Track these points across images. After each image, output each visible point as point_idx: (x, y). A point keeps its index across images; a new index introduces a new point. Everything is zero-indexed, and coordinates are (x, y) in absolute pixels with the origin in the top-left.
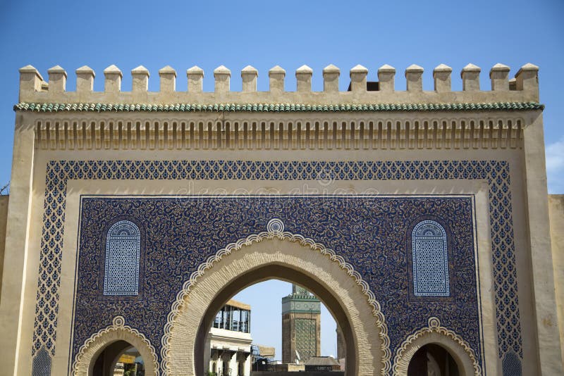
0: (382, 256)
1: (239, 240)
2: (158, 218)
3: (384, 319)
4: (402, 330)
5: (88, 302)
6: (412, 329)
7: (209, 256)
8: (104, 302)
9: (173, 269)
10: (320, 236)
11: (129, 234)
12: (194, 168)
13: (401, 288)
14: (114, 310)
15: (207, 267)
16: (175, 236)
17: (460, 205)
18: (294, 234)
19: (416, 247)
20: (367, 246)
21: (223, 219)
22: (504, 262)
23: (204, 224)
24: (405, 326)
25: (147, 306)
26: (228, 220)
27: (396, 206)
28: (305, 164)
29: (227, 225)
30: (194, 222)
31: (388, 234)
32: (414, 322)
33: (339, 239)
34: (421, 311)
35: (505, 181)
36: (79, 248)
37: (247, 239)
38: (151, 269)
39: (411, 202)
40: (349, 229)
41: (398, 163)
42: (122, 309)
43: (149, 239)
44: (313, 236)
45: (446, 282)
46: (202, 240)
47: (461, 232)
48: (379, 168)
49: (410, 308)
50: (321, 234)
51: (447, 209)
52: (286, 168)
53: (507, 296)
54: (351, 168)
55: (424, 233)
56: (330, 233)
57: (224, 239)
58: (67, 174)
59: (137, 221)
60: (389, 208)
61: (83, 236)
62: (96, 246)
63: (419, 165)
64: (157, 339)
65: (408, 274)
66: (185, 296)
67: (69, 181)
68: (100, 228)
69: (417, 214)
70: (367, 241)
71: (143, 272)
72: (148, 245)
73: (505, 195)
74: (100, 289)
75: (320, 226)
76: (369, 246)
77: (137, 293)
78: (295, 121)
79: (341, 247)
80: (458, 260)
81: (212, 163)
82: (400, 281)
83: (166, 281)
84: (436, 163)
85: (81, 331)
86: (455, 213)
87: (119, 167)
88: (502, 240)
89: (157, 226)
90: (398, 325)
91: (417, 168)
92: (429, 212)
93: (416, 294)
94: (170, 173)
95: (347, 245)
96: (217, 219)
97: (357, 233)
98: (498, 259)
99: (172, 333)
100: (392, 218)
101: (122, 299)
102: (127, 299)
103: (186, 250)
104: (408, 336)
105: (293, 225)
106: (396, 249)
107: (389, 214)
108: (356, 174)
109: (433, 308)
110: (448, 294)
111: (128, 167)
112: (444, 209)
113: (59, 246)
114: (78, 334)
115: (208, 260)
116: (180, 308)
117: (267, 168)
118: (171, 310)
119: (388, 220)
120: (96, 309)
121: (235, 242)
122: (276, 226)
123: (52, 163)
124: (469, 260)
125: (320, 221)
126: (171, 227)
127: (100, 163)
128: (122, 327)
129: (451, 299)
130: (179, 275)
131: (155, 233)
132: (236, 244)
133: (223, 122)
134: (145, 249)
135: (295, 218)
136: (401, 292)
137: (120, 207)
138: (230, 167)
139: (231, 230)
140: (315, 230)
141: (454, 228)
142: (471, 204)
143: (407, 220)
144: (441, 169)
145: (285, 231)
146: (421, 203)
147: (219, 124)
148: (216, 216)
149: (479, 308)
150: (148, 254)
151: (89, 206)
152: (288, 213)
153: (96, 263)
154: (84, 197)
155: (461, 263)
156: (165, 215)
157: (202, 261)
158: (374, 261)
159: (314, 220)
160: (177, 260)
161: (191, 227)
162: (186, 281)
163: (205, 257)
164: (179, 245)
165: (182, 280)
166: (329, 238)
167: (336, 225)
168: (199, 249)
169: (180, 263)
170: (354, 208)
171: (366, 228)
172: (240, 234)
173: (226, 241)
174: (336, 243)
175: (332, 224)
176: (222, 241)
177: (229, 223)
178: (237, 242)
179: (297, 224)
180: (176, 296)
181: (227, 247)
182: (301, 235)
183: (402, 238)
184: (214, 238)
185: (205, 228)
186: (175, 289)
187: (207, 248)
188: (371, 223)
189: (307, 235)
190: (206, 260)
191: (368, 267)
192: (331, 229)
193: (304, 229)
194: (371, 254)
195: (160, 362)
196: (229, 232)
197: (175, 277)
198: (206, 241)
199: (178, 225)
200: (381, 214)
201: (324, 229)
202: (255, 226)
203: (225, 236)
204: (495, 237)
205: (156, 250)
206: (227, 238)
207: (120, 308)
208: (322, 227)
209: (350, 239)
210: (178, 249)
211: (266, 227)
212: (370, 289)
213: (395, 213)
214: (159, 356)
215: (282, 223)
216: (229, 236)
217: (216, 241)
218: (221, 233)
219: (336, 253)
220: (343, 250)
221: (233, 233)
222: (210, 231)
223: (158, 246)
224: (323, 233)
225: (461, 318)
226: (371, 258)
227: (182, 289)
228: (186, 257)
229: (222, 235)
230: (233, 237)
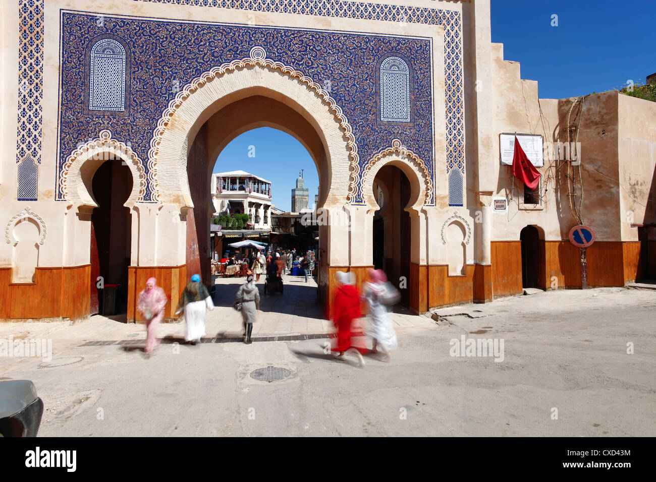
0: (354, 85)
1: (223, 65)
2: (143, 39)
3: (354, 139)
4: (370, 149)
5: (73, 115)
6: (379, 148)
7: (194, 78)
8: (90, 116)
9: (158, 88)
10: (299, 65)
11: (113, 52)
13: (370, 113)
14: (101, 124)
15: (193, 88)
16: (160, 57)
17: (421, 46)
18: (275, 61)
19: (384, 79)
20: (341, 76)
21: (208, 44)
22: (454, 95)
23: (189, 48)
24: (373, 146)
25: (134, 122)
26: (212, 45)
27: (367, 43)
29: (212, 50)
30: (180, 46)
31: (360, 67)
32: (380, 143)
33: (316, 68)
34: (386, 133)
35: (457, 27)
36: (61, 62)
37: (231, 64)
38: (136, 87)
39: (380, 40)
40: (326, 60)
41: (370, 5)
42: (108, 123)
43: (135, 59)
44: (293, 64)
45: (407, 110)
46: (187, 63)
47: (421, 69)
48: (354, 8)
49: (377, 131)
50: (300, 63)
51: (410, 48)
52: (269, 1)
53: (455, 123)
54: (328, 6)
55: (391, 68)
56: (308, 63)
57: (209, 63)
59: (122, 41)
60: (361, 44)
61: (66, 52)
62: (80, 61)
63: (388, 9)
64: (143, 152)
65: (376, 102)
66: (171, 115)
68: (83, 44)
69: (385, 51)
70: (342, 71)
71: (128, 90)
72: (133, 65)
73: (457, 40)
74: (85, 103)
75: (299, 55)
76: (343, 75)
77: (123, 109)
80: (418, 92)
82: (370, 107)
83: (152, 99)
84: (402, 7)
85: (68, 143)
86: (416, 52)
88: (453, 77)
89: (142, 47)
90: (366, 145)
91: (386, 10)
92: (396, 50)
93: (382, 119)
96: (202, 43)
97: (332, 64)
98: (449, 93)
99: (158, 147)
100: (364, 52)
101: (108, 114)
102: (113, 114)
103: (171, 71)
104: (374, 154)
105: (274, 53)
106: (367, 80)
107: (361, 49)
108: (333, 12)
109: (396, 132)
110: (409, 120)
112: (408, 49)
113: (40, 58)
114: (64, 145)
115: (192, 82)
116: (166, 124)
118: (157, 126)
119: (360, 54)
120: (82, 122)
121: (219, 66)
122: (258, 54)
124: (427, 93)
125: (300, 52)
126: (156, 48)
128: (109, 140)
129: (411, 125)
130: (165, 94)
131: (141, 53)
132: (220, 68)
134: (131, 68)
135: (276, 47)
136: (370, 117)
139: (216, 54)
140: (295, 59)
141: (415, 64)
142: (430, 45)
143: (376, 55)
144: (406, 13)
145: (266, 58)
146: (389, 41)
148: (201, 41)
149: (433, 133)
150: (134, 72)
151: (69, 21)
152: (270, 42)
153: (80, 78)
154: (65, 12)
155: (420, 95)
156: (150, 36)
157: (187, 82)
158: (347, 89)
159: (293, 50)
160: (163, 80)
161: (177, 49)
162: (171, 100)
163: (190, 78)
164: (164, 66)
165: (167, 99)
166: (308, 66)
167: (314, 55)
168: (184, 70)
169: (165, 83)
170: (331, 41)
171: (341, 60)
172: (224, 59)
173: (210, 64)
174: (313, 72)
175: (311, 55)
176: (206, 64)
177: (214, 48)
178: (221, 66)
179: (278, 53)
180: (162, 113)
181: (211, 70)
182: (282, 62)
183: (372, 70)
184: (198, 61)
185: (190, 51)
186: (160, 107)
187: (192, 70)
188: (345, 56)
189: (287, 62)
190: (191, 81)
191: (341, 94)
192: (310, 59)
193: (285, 58)
194: (344, 82)
195: (147, 173)
196: (213, 56)
197: (161, 96)
198: (191, 63)
199: (164, 47)
200: (355, 48)
201: (303, 59)
202: (238, 52)
203: (209, 59)
204: (447, 74)
205: (142, 69)
206: (211, 62)
207: (106, 122)
208: (301, 56)
209: (327, 69)
210: (163, 69)
211: (249, 53)
212: (343, 113)
213: (366, 49)
214: (146, 167)
215: (264, 51)
216: (213, 60)
217: (201, 64)
218: (205, 57)
219: (314, 80)
220: (320, 78)
221: (217, 57)
222: (195, 54)
223: (144, 65)
224: (302, 62)
225: (418, 141)
226: (344, 86)
227: (168, 107)
228: (171, 78)
229: (206, 59)
230: (217, 61)
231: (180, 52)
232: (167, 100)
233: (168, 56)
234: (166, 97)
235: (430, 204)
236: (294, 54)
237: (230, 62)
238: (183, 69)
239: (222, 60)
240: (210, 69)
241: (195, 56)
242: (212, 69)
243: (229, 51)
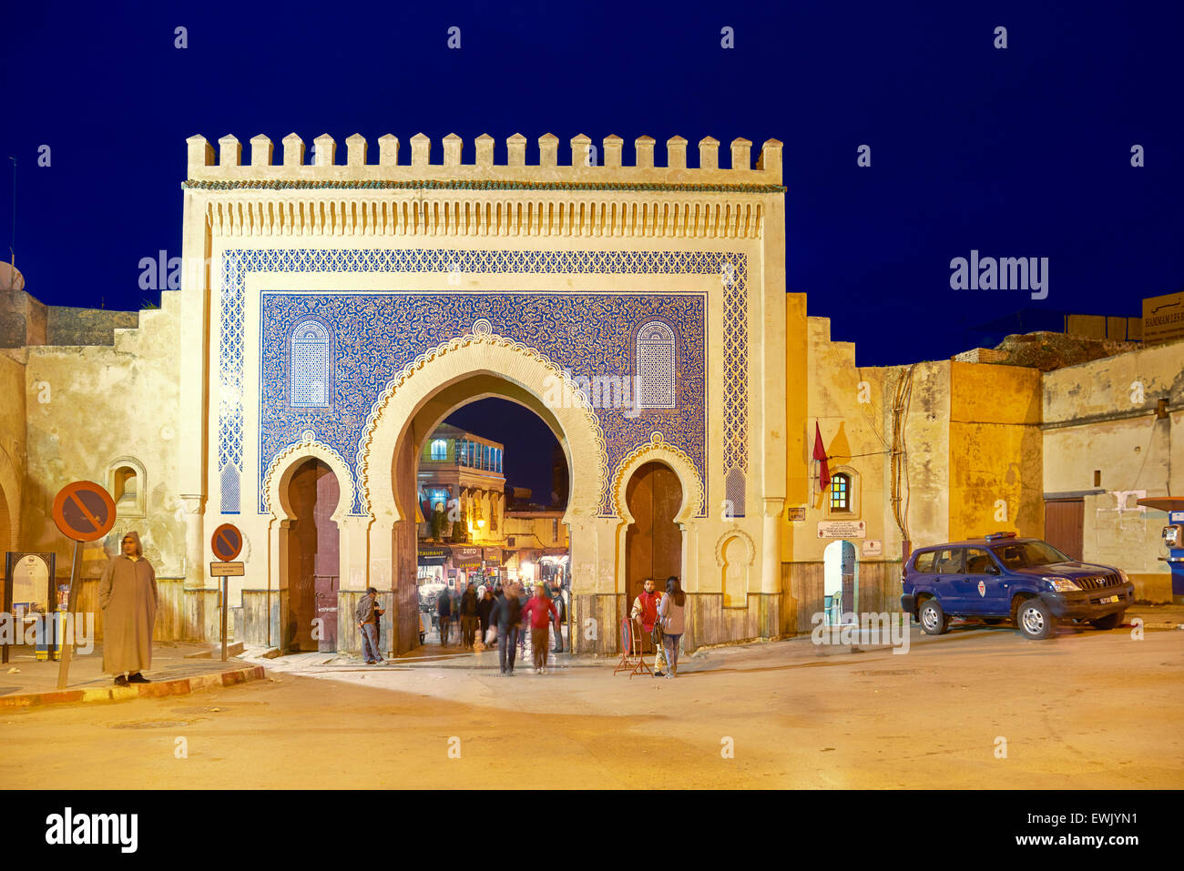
0: (603, 363)
1: (440, 344)
2: (348, 318)
3: (602, 434)
4: (622, 445)
5: (275, 414)
6: (633, 444)
7: (407, 363)
8: (292, 415)
9: (366, 378)
10: (533, 340)
11: (316, 336)
12: (388, 258)
14: (304, 423)
15: (405, 375)
16: (368, 339)
17: (692, 304)
18: (503, 337)
19: (641, 352)
20: (586, 352)
21: (422, 319)
22: (736, 368)
23: (400, 325)
24: (626, 442)
25: (340, 420)
26: (427, 319)
27: (620, 304)
28: (516, 253)
29: (427, 326)
30: (390, 323)
31: (610, 338)
32: (636, 437)
33: (555, 342)
34: (643, 424)
35: (741, 277)
37: (450, 343)
38: (341, 377)
39: (637, 300)
40: (566, 332)
41: (624, 253)
42: (312, 423)
43: (339, 342)
44: (526, 339)
45: (672, 392)
46: (398, 344)
47: (692, 336)
48: (602, 259)
49: (631, 422)
50: (534, 337)
51: (677, 309)
52: (495, 259)
53: (736, 407)
54: (570, 259)
55: (651, 337)
56: (545, 337)
57: (423, 343)
58: (244, 265)
59: (325, 321)
60: (611, 307)
62: (281, 350)
63: (648, 257)
64: (351, 457)
66: (381, 409)
67: (247, 273)
68: (283, 329)
69: (643, 314)
70: (587, 346)
71: (333, 382)
72: (337, 350)
73: (741, 292)
74: (287, 398)
75: (533, 327)
76: (588, 351)
77: (327, 405)
78: (505, 201)
80: (686, 367)
81: (409, 252)
83: (359, 390)
84: (667, 254)
85: (269, 446)
86: (685, 314)
87: (303, 257)
88: (735, 344)
89: (348, 328)
90: (618, 440)
91: (645, 259)
92: (657, 312)
94: (360, 265)
95: (563, 350)
96: (415, 319)
97: (575, 336)
98: (729, 366)
99: (367, 449)
100: (615, 318)
101: (312, 410)
102: (317, 411)
103: (380, 355)
104: (628, 452)
105: (502, 327)
107: (612, 314)
108: (576, 267)
109: (656, 422)
110: (674, 406)
111: (313, 257)
112: (674, 309)
113: (240, 350)
115: (405, 368)
116: (375, 421)
117: (473, 258)
118: (365, 424)
119: (610, 321)
120: (284, 422)
121: (437, 346)
122: (482, 328)
123: (228, 252)
124: (699, 367)
125: (534, 322)
126: (363, 329)
127: (281, 252)
128: (313, 442)
129: (677, 411)
130: (374, 384)
131: (346, 335)
132: (437, 349)
133: (421, 201)
134: (335, 354)
135: (505, 318)
137: (305, 304)
138: (430, 258)
139: (431, 332)
140: (527, 333)
141: (684, 330)
142: (704, 303)
143: (632, 321)
144: (672, 261)
145: (493, 333)
146: (648, 301)
147: (415, 204)
148: (415, 316)
149: (706, 421)
150: (338, 359)
151: (271, 302)
152: (497, 313)
153: (281, 370)
154: (265, 293)
155: (689, 371)
156: (356, 314)
157: (399, 368)
158: (594, 368)
159: (526, 321)
160: (372, 367)
161: (386, 328)
162: (381, 391)
163: (402, 364)
164: (372, 349)
165: (376, 390)
166: (544, 341)
167: (551, 326)
168: (395, 354)
169: (374, 370)
170: (572, 306)
171: (585, 330)
172: (442, 337)
173: (425, 345)
174: (551, 348)
175: (547, 326)
176: (421, 345)
177: (429, 324)
178: (439, 346)
179: (506, 325)
180: (371, 408)
181: (426, 353)
182: (511, 337)
183: (626, 342)
184: (411, 341)
185: (402, 330)
186: (369, 400)
187: (404, 353)
188: (591, 325)
189: (518, 338)
190: (403, 367)
192: (546, 331)
193: (515, 332)
195: (356, 481)
196: (429, 334)
197: (369, 387)
199: (371, 326)
200: (604, 314)
201: (537, 332)
202: (458, 328)
203: (424, 339)
204: (728, 340)
205: (347, 355)
206: (426, 342)
207: (309, 421)
208: (536, 329)
209: (568, 343)
211: (471, 329)
213: (619, 313)
214: (354, 473)
215: (490, 324)
216: (429, 339)
217: (414, 346)
218: (419, 336)
219: (551, 359)
220: (559, 355)
221: (433, 335)
222: (408, 333)
223: (349, 350)
224: (536, 336)
225: (686, 433)
227: (377, 400)
228: (381, 364)
229: (421, 338)
230: (433, 340)
231: (391, 331)
232: (377, 392)
233: (377, 337)
234: (375, 388)
235: (700, 515)
236: (526, 326)
237: (448, 341)
240: (425, 351)
241: (407, 335)
242: (428, 351)
243: (447, 327)
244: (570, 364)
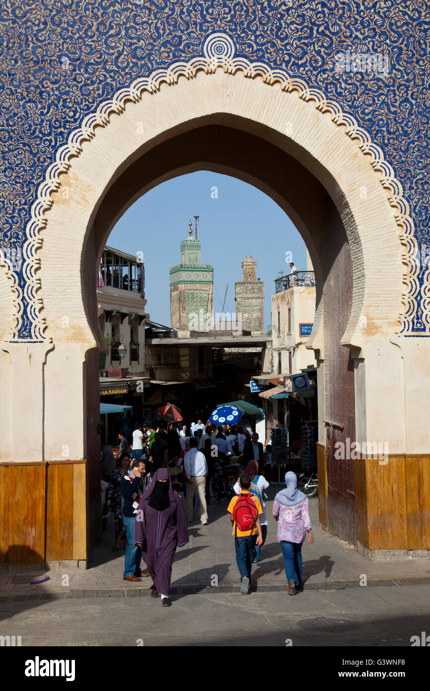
0: (407, 100)
1: (154, 73)
3: (408, 209)
7: (101, 102)
9: (35, 124)
10: (299, 66)
15: (99, 121)
16: (36, 62)
18: (252, 62)
20: (380, 83)
21: (123, 32)
23: (89, 41)
26: (132, 33)
29: (131, 44)
30: (71, 38)
31: (418, 62)
33: (332, 70)
37: (169, 71)
44: (287, 66)
46: (86, 72)
50: (300, 62)
56: (316, 61)
57: (127, 70)
66: (62, 173)
75: (298, 46)
76: (383, 82)
79: (336, 85)
83: (24, 145)
95: (346, 82)
96: (112, 32)
99: (41, 237)
103: (58, 89)
105: (250, 46)
107: (420, 24)
115: (99, 109)
116: (53, 193)
118: (37, 197)
119: (418, 34)
121: (148, 76)
122: (219, 48)
125: (299, 39)
126: (27, 45)
130: (49, 134)
132: (149, 79)
135: (254, 32)
139: (139, 53)
140: (289, 55)
145: (236, 56)
148: (111, 28)
152: (242, 23)
157: (89, 110)
158: (393, 109)
159: (287, 37)
160: (44, 108)
161: (65, 46)
162: (61, 145)
163: (93, 102)
164: (44, 79)
165: (53, 144)
166: (315, 69)
167: (326, 45)
168: (81, 87)
169: (48, 112)
171: (379, 50)
172: (156, 62)
173: (130, 74)
174: (327, 79)
175: (320, 44)
176: (123, 73)
177: (135, 41)
178: (151, 76)
179: (257, 43)
180: (45, 172)
181: (132, 85)
182: (264, 62)
184: (108, 67)
185: (92, 49)
186: (42, 159)
187: (96, 85)
188: (388, 41)
189: (275, 63)
190: (96, 108)
191: (382, 120)
192: (318, 53)
193: (270, 53)
194: (387, 96)
195: (23, 287)
196: (135, 56)
197: (41, 139)
198: (94, 73)
199: (41, 41)
201: (305, 53)
202: (181, 47)
203: (128, 64)
206: (131, 68)
208: (303, 49)
210: (43, 87)
211: (202, 48)
212: (385, 159)
214: (20, 276)
215: (231, 41)
216: (136, 64)
217: (112, 74)
218: (120, 60)
219: (327, 96)
220: (339, 90)
221: (142, 58)
222: (101, 55)
224: (303, 61)
226: (388, 105)
227: (55, 160)
228: (59, 102)
229: (122, 62)
230: (142, 66)
231: (73, 50)
232: (53, 147)
233: (51, 60)
234: (50, 141)
236: (288, 44)
237: (166, 68)
238: (80, 85)
239: (152, 66)
240: (131, 83)
241: (100, 57)
242: (135, 82)
243: (164, 45)
244: (356, 104)
